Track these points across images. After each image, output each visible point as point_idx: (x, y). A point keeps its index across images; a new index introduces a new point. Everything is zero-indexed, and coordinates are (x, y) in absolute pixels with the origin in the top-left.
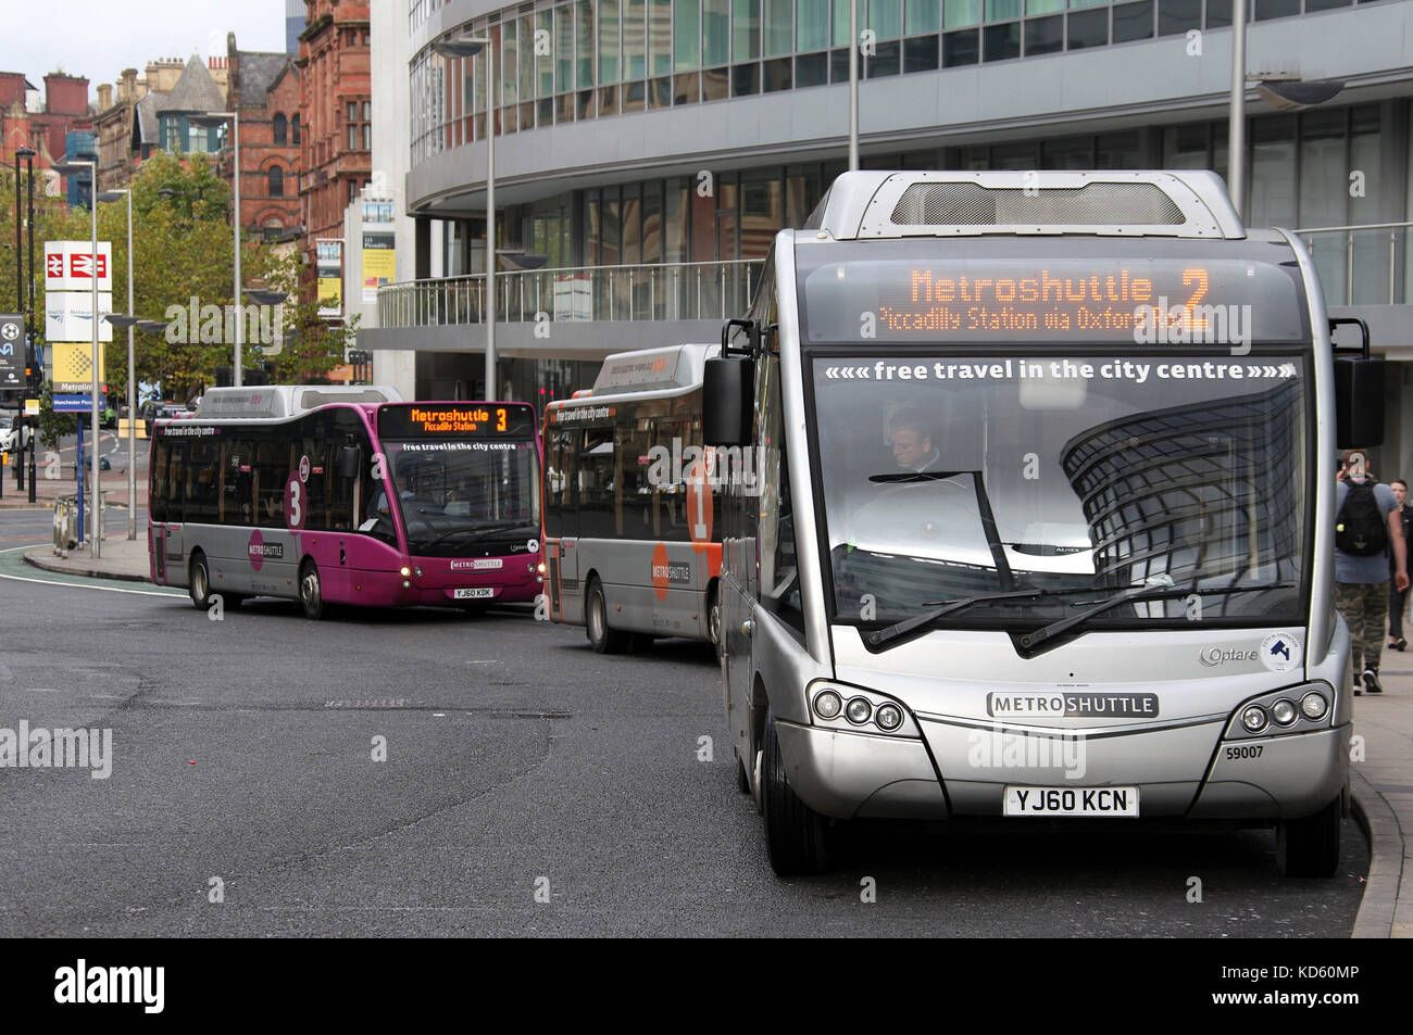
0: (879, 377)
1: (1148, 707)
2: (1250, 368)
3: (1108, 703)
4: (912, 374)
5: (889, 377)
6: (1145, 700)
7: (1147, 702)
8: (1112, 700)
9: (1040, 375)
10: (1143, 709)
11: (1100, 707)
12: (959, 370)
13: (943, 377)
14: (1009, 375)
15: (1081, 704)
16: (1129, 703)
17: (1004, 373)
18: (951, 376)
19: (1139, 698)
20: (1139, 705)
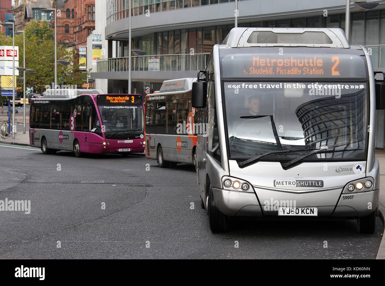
0: (243, 88)
1: (320, 184)
2: (351, 86)
3: (309, 183)
4: (253, 87)
5: (246, 88)
6: (320, 182)
7: (320, 183)
8: (310, 182)
9: (290, 87)
10: (319, 185)
11: (306, 184)
12: (266, 86)
13: (262, 88)
14: (281, 87)
15: (301, 183)
16: (315, 183)
17: (280, 87)
18: (264, 87)
19: (318, 181)
20: (318, 184)
